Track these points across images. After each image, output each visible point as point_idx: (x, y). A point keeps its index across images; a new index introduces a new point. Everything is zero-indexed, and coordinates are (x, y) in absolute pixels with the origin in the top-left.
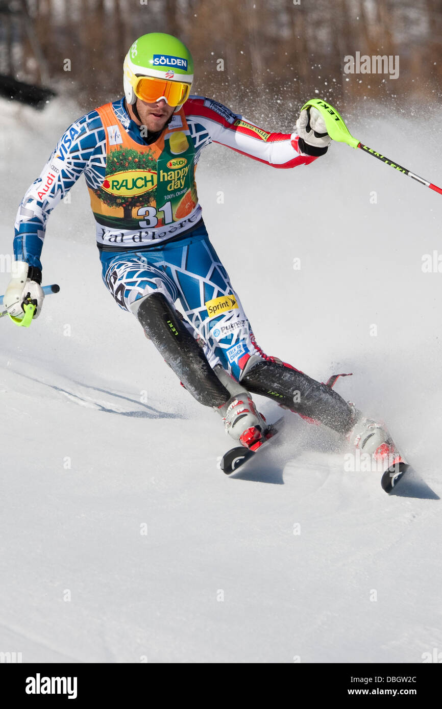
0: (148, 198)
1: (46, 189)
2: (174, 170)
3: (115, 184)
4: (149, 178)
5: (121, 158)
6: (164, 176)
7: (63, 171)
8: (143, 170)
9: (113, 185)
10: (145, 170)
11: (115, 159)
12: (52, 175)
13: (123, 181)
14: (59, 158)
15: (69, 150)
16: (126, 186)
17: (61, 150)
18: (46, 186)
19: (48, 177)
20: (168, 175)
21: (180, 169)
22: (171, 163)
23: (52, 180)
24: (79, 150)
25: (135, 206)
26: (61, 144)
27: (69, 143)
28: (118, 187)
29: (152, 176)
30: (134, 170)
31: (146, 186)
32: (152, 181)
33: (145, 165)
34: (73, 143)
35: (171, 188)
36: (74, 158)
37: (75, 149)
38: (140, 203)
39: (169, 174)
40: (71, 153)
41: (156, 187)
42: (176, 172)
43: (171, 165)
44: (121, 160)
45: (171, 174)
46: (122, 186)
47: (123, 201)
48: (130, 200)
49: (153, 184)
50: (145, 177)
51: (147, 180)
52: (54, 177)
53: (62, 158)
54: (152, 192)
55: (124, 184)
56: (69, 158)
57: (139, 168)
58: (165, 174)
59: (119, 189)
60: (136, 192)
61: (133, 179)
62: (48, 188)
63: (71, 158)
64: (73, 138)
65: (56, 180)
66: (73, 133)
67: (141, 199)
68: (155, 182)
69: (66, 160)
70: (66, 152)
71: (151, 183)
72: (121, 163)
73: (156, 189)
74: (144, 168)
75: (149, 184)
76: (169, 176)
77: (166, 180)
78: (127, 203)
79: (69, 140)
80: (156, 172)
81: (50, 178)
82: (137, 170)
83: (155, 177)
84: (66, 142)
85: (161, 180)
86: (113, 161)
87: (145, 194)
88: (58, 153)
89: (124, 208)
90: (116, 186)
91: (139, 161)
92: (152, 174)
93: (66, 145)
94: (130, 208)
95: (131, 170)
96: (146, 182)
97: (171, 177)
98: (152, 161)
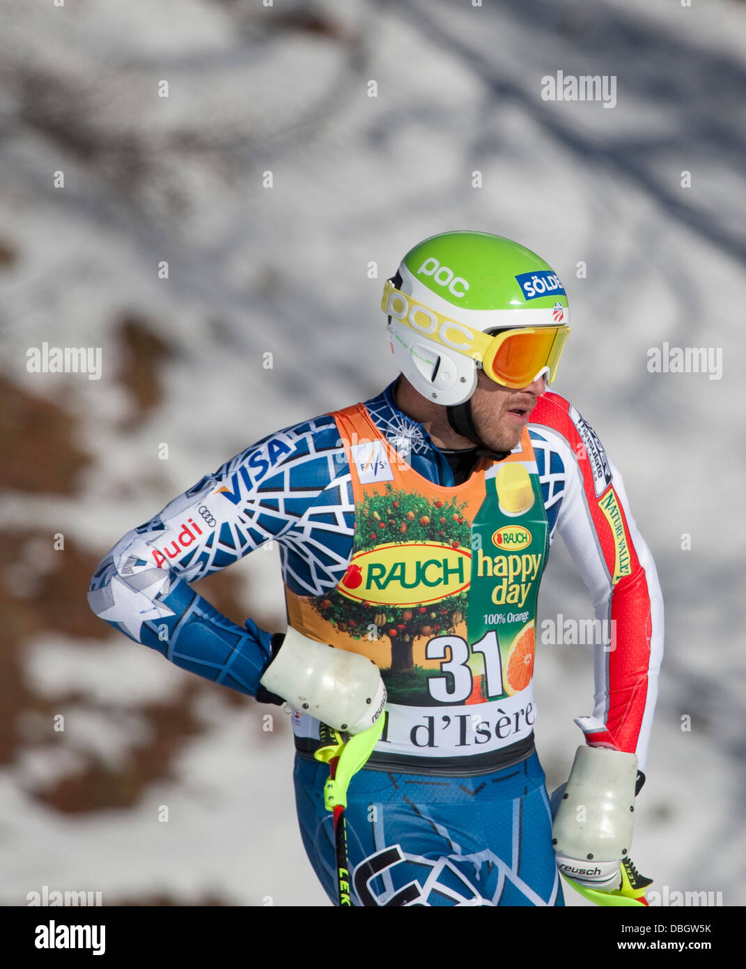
0: (450, 614)
1: (173, 551)
2: (507, 554)
3: (376, 572)
4: (453, 565)
5: (389, 512)
6: (485, 563)
7: (225, 527)
8: (440, 544)
9: (370, 577)
10: (446, 545)
11: (376, 514)
12: (194, 525)
13: (395, 566)
14: (226, 494)
15: (256, 485)
16: (402, 578)
17: (235, 479)
18: (173, 543)
19: (183, 526)
20: (494, 564)
21: (520, 553)
22: (499, 535)
23: (193, 538)
24: (281, 489)
25: (419, 633)
26: (238, 466)
27: (260, 468)
28: (382, 581)
29: (461, 560)
30: (419, 542)
31: (446, 582)
32: (460, 571)
33: (444, 533)
34: (272, 471)
35: (499, 598)
36: (264, 504)
37: (275, 485)
38: (432, 627)
39: (497, 560)
40: (260, 490)
41: (468, 588)
42: (511, 558)
43: (500, 540)
44: (391, 517)
45: (501, 561)
46: (391, 577)
47: (392, 620)
48: (408, 616)
49: (461, 580)
50: (445, 561)
51: (449, 568)
52: (200, 532)
53: (235, 498)
54: (459, 598)
55: (398, 573)
56: (252, 502)
57: (432, 539)
58: (488, 559)
59: (381, 587)
60: (424, 596)
61: (418, 563)
62: (179, 551)
63: (257, 502)
64: (274, 461)
65: (201, 540)
66: (276, 449)
67: (434, 615)
68: (467, 578)
69: (243, 504)
70: (249, 486)
71: (457, 575)
72: (391, 524)
73: (467, 592)
74: (442, 539)
75: (454, 578)
76: (497, 567)
77: (490, 574)
78: (401, 627)
79: (264, 463)
80: (469, 552)
81: (187, 531)
82: (428, 542)
83: (468, 563)
84: (253, 464)
85: (480, 573)
86: (371, 519)
87: (443, 603)
88: (227, 483)
89: (393, 639)
90: (377, 579)
91: (432, 523)
92: (461, 555)
93: (253, 472)
94: (407, 639)
95: (413, 542)
96: (447, 572)
97: (500, 570)
98: (461, 524)
